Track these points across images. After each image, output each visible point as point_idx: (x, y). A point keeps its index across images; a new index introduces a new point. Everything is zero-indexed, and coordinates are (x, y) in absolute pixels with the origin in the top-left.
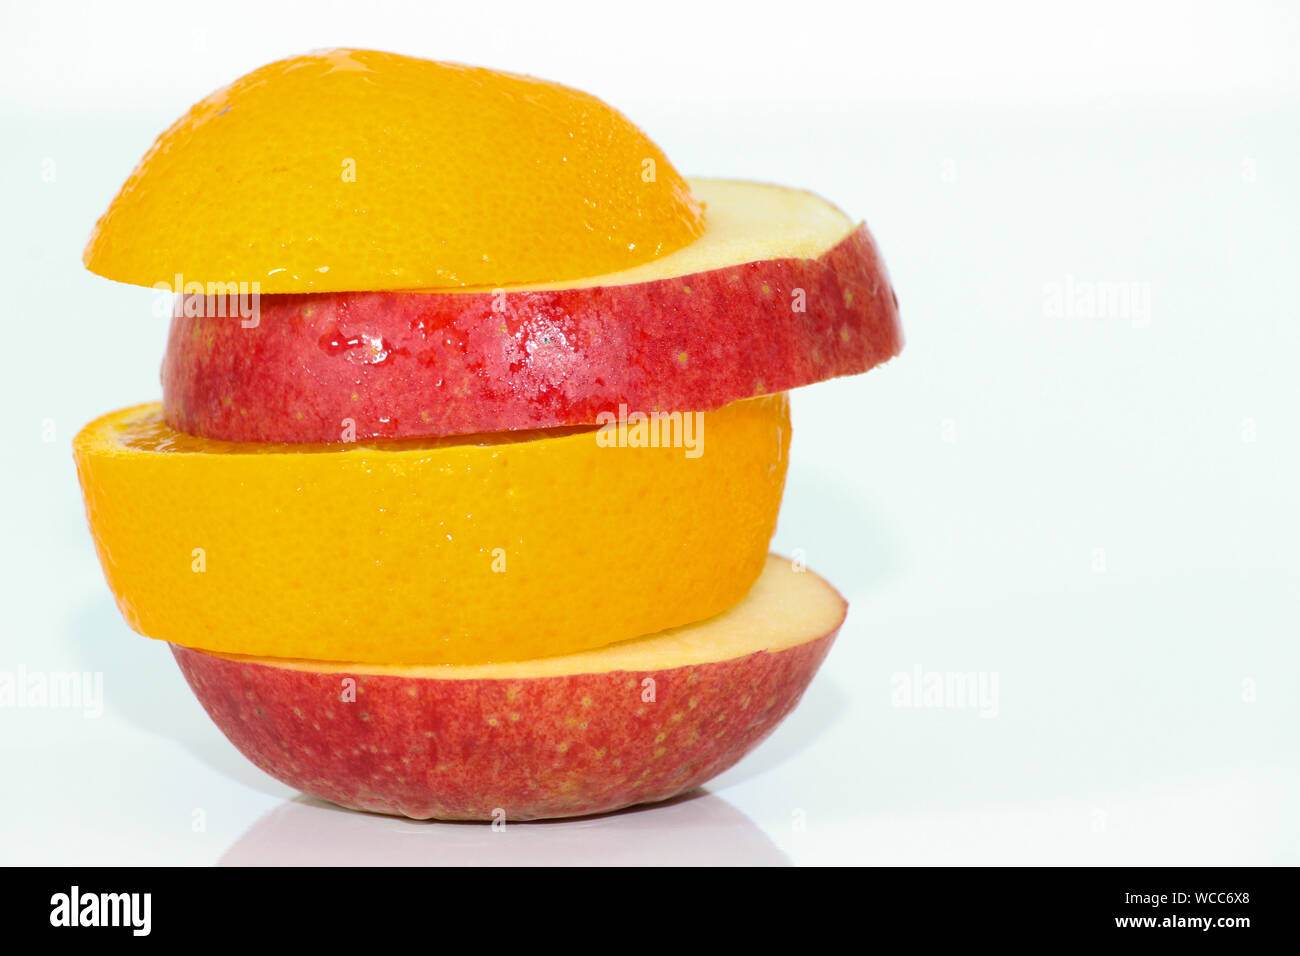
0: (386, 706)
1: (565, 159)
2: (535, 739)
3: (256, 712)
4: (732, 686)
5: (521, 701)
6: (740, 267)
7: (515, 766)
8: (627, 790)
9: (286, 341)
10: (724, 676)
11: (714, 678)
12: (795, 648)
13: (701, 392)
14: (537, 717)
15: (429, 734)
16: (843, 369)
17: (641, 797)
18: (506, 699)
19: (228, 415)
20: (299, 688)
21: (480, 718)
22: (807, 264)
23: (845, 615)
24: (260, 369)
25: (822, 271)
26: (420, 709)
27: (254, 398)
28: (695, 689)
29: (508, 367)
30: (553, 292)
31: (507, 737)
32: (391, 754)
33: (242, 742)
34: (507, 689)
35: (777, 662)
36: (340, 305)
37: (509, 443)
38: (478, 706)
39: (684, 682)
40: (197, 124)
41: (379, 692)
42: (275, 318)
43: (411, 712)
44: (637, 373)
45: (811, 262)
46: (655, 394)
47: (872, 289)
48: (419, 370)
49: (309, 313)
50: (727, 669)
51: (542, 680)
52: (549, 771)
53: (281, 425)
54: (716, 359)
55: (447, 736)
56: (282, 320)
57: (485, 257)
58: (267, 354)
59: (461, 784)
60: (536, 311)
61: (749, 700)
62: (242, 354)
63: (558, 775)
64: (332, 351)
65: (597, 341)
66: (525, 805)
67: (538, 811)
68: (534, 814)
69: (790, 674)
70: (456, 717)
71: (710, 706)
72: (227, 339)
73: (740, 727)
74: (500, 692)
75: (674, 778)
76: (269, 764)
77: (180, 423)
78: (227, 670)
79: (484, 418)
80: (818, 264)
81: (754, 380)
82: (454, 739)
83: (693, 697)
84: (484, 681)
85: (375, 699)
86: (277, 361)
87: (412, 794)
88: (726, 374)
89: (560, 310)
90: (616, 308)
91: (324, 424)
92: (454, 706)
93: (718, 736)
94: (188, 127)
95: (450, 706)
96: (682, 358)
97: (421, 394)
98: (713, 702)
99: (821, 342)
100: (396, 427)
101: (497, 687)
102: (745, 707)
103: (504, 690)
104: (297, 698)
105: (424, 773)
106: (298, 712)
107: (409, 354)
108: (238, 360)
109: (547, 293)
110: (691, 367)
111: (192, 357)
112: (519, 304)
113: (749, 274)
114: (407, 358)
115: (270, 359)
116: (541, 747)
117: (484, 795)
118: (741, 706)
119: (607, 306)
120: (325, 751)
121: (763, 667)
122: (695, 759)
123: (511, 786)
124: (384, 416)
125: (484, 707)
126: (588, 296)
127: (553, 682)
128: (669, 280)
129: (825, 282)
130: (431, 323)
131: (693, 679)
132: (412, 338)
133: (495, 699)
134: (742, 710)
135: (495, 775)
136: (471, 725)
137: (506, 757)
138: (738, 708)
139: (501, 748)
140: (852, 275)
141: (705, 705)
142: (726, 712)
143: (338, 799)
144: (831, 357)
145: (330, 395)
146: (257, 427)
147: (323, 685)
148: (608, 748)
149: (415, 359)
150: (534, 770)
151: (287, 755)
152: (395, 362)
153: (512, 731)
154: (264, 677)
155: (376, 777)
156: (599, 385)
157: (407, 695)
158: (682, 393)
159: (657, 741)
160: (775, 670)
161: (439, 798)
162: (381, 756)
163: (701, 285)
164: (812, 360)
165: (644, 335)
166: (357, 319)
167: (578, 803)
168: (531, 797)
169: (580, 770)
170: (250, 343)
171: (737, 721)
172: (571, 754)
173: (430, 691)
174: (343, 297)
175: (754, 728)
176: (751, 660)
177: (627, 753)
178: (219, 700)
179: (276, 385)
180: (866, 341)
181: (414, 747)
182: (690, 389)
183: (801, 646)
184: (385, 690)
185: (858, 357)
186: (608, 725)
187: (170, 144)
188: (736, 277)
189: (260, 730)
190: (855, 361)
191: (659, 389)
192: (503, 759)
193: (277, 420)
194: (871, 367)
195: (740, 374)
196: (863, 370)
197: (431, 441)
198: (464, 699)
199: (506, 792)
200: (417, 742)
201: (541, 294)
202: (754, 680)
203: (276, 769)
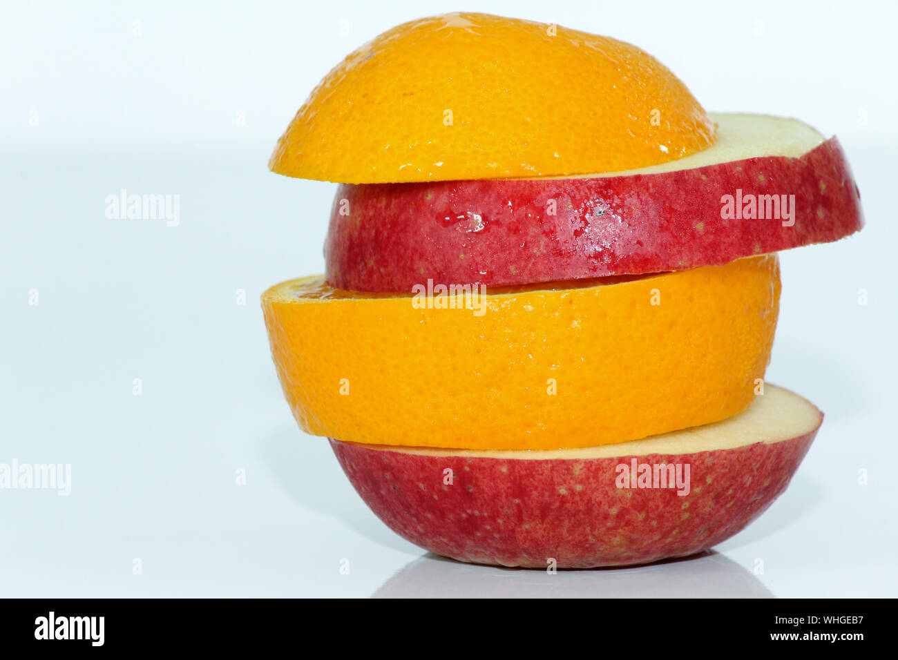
0: (485, 480)
1: (614, 87)
2: (594, 504)
3: (392, 487)
4: (738, 467)
5: (583, 476)
6: (742, 161)
7: (579, 525)
8: (662, 545)
9: (412, 217)
10: (731, 460)
11: (725, 461)
12: (785, 442)
13: (714, 252)
14: (595, 488)
15: (517, 501)
16: (819, 238)
17: (671, 551)
18: (572, 474)
19: (371, 273)
20: (423, 468)
21: (554, 489)
22: (792, 161)
23: (821, 421)
24: (393, 239)
25: (803, 167)
26: (510, 482)
27: (390, 260)
28: (710, 469)
29: (572, 234)
30: (605, 178)
31: (573, 503)
32: (489, 517)
33: (382, 511)
34: (573, 466)
35: (771, 451)
36: (451, 191)
37: (573, 288)
38: (552, 480)
39: (703, 463)
40: (350, 66)
41: (480, 470)
42: (405, 201)
43: (504, 484)
44: (667, 238)
45: (795, 159)
46: (680, 252)
47: (840, 182)
48: (508, 235)
49: (430, 197)
50: (733, 455)
51: (598, 460)
52: (604, 529)
53: (409, 279)
54: (725, 228)
55: (530, 502)
56: (409, 203)
57: (556, 155)
58: (399, 228)
59: (540, 538)
60: (593, 192)
61: (751, 479)
62: (381, 229)
63: (610, 532)
64: (446, 224)
65: (637, 213)
66: (587, 554)
67: (597, 560)
68: (593, 562)
69: (781, 461)
70: (536, 488)
71: (722, 482)
72: (370, 219)
73: (744, 500)
74: (568, 469)
75: (695, 537)
76: (402, 527)
77: (337, 281)
78: (372, 457)
79: (555, 270)
80: (800, 162)
81: (753, 243)
82: (535, 504)
83: (709, 475)
84: (556, 460)
85: (477, 475)
86: (406, 232)
87: (504, 547)
88: (733, 238)
89: (611, 192)
90: (651, 190)
91: (440, 277)
92: (534, 480)
93: (728, 506)
94: (343, 69)
95: (531, 480)
96: (700, 226)
97: (510, 253)
98: (725, 479)
99: (802, 217)
100: (492, 278)
101: (566, 465)
102: (748, 484)
103: (570, 467)
104: (421, 476)
105: (513, 531)
106: (422, 486)
107: (501, 223)
108: (378, 232)
109: (601, 179)
110: (707, 232)
111: (346, 233)
112: (581, 188)
113: (749, 167)
114: (499, 227)
115: (401, 231)
116: (599, 511)
117: (557, 547)
118: (745, 484)
119: (644, 188)
120: (442, 515)
121: (761, 455)
122: (711, 523)
123: (576, 540)
124: (483, 269)
125: (556, 480)
126: (631, 181)
127: (607, 462)
128: (690, 171)
129: (806, 175)
130: (517, 201)
131: (709, 461)
132: (503, 213)
133: (564, 475)
134: (745, 486)
135: (564, 531)
136: (547, 494)
137: (573, 518)
138: (743, 485)
139: (569, 511)
140: (825, 170)
141: (718, 481)
142: (733, 487)
143: (451, 553)
144: (810, 229)
145: (444, 256)
146: (392, 281)
147: (439, 465)
148: (647, 512)
149: (506, 228)
150: (593, 529)
151: (414, 519)
152: (491, 230)
153: (577, 498)
154: (398, 462)
155: (479, 534)
156: (638, 245)
157: (500, 471)
158: (700, 252)
159: (683, 507)
160: (770, 458)
161: (525, 551)
162: (482, 517)
163: (714, 173)
164: (796, 230)
165: (672, 210)
166: (464, 200)
167: (626, 554)
168: (591, 549)
169: (626, 528)
170: (387, 220)
171: (742, 495)
172: (620, 516)
173: (517, 468)
174: (453, 184)
175: (754, 501)
176: (752, 448)
177: (661, 516)
178: (366, 481)
179: (405, 250)
180: (836, 219)
181: (506, 511)
182: (706, 249)
183: (789, 440)
184: (484, 468)
185: (830, 230)
186: (647, 495)
187: (330, 81)
188: (740, 169)
189: (394, 501)
190: (828, 233)
191: (683, 249)
192: (570, 519)
193: (406, 275)
194: (840, 238)
195: (742, 238)
196: (834, 240)
197: (517, 287)
198: (542, 474)
199: (573, 545)
200: (508, 507)
201: (597, 180)
202: (754, 464)
203: (407, 531)
